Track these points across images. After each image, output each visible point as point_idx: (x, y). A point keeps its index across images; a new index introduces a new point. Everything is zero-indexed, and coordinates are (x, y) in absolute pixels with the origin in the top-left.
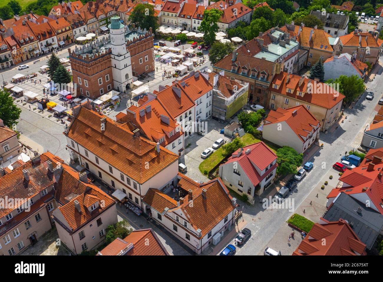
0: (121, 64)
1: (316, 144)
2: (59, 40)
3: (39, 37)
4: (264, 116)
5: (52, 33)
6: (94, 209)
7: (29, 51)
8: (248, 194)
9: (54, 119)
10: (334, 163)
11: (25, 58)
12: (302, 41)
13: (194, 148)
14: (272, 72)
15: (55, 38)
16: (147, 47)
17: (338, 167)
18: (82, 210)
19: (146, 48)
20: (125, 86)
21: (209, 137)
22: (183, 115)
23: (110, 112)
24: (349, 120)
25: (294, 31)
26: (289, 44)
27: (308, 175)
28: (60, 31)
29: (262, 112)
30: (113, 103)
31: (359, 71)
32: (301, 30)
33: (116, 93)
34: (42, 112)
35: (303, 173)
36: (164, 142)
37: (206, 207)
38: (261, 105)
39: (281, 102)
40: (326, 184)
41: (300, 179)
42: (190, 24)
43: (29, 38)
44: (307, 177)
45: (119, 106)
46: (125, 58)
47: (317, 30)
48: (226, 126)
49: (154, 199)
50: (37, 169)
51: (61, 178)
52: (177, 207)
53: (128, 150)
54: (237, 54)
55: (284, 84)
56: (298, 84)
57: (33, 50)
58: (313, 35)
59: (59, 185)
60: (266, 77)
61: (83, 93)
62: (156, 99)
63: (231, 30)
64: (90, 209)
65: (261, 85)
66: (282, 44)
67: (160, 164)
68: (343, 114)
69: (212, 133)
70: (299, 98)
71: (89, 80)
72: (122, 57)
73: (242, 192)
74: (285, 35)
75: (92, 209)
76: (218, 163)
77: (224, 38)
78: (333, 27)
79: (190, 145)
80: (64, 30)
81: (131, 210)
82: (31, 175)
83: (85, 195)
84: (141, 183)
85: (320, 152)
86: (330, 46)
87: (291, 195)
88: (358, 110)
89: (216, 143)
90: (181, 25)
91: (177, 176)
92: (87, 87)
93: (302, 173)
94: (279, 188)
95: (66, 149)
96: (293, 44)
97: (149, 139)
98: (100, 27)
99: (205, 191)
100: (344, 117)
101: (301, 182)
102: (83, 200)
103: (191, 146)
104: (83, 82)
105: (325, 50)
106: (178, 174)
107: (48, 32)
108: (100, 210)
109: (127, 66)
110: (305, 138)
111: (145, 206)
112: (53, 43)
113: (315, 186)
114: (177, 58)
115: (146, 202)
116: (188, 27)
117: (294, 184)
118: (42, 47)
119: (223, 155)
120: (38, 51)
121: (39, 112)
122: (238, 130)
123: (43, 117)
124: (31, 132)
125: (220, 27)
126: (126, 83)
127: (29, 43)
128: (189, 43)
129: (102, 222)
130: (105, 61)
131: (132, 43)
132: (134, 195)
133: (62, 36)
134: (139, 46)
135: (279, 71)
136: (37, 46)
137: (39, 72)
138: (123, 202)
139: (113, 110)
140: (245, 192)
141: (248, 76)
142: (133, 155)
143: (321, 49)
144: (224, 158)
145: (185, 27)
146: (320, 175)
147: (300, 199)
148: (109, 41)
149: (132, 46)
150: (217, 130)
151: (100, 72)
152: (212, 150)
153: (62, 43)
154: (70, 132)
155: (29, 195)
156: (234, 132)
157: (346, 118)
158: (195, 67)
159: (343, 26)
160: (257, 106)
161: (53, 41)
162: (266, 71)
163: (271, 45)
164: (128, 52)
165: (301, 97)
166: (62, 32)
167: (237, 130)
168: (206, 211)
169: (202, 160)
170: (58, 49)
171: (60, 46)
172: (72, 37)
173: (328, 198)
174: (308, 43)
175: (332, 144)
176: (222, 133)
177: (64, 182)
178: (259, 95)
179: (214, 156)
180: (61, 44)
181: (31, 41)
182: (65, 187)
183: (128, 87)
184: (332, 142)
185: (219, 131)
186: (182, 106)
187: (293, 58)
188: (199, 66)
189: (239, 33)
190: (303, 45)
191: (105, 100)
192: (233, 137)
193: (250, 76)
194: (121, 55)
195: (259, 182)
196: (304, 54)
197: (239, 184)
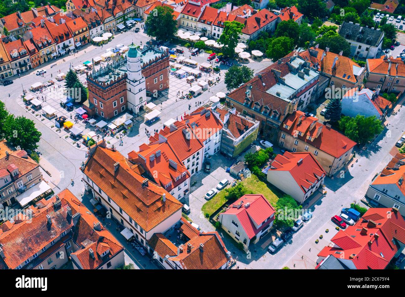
0: (136, 90)
1: (320, 190)
2: (76, 42)
3: (57, 40)
4: (271, 155)
5: (69, 35)
6: (105, 254)
7: (47, 54)
8: (243, 244)
9: (71, 141)
10: (333, 215)
11: (42, 61)
12: (324, 67)
13: (199, 187)
14: (285, 112)
15: (72, 40)
16: (163, 67)
17: (336, 220)
18: (96, 256)
19: (161, 68)
20: (139, 109)
21: (215, 176)
22: (191, 157)
23: (123, 137)
24: (359, 164)
25: (316, 57)
26: (308, 74)
27: (306, 225)
28: (77, 33)
29: (270, 151)
30: (126, 127)
31: (380, 110)
32: (325, 55)
33: (130, 117)
34: (59, 131)
35: (301, 224)
36: (171, 186)
37: (202, 260)
38: (271, 142)
39: (291, 142)
40: (321, 238)
41: (296, 230)
42: (209, 30)
43: (47, 41)
44: (303, 227)
45: (131, 131)
46: (140, 83)
47: (342, 57)
48: (233, 166)
49: (158, 244)
50: (58, 212)
51: (78, 223)
52: (177, 256)
53: (137, 198)
54: (252, 87)
55: (296, 126)
56: (309, 128)
57: (51, 53)
58: (336, 62)
59: (76, 229)
60: (277, 116)
61: (98, 113)
62: (166, 142)
63: (253, 42)
64: (102, 256)
65: (272, 122)
66: (301, 75)
67: (165, 212)
68: (354, 156)
69: (218, 171)
70: (309, 142)
71: (105, 104)
72: (138, 83)
73: (239, 240)
74: (305, 63)
75: (104, 254)
76: (220, 206)
77: (244, 51)
78: (365, 43)
79: (195, 183)
80: (81, 31)
81: (136, 249)
82: (53, 218)
83: (98, 243)
84: (147, 231)
85: (322, 200)
86: (354, 77)
87: (286, 246)
88: (372, 152)
89: (221, 183)
90: (201, 30)
91: (180, 220)
92: (103, 108)
93: (299, 224)
94: (275, 238)
95: (82, 181)
96: (313, 74)
97: (157, 183)
98: (117, 25)
99: (202, 246)
100: (355, 159)
101: (298, 233)
102: (96, 247)
103: (196, 185)
104: (98, 104)
105: (347, 80)
106: (181, 219)
107: (65, 34)
108: (110, 256)
109: (141, 91)
110: (307, 190)
111: (149, 248)
112: (69, 45)
113: (310, 238)
114: (193, 74)
115: (150, 245)
116: (208, 33)
117: (290, 235)
118: (59, 50)
119: (226, 197)
120: (55, 54)
121: (57, 131)
122: (244, 171)
123: (60, 137)
124: (49, 154)
125: (241, 38)
126: (140, 106)
127: (47, 47)
128: (207, 52)
129: (111, 264)
130: (120, 85)
131: (147, 66)
132: (140, 238)
133: (78, 37)
134: (155, 67)
135: (292, 111)
136: (54, 49)
137: (56, 79)
138: (130, 240)
139: (126, 135)
140: (241, 241)
141: (260, 112)
142: (141, 203)
143: (343, 78)
144: (227, 200)
145: (204, 33)
146: (317, 227)
147: (292, 252)
148: (125, 60)
149: (148, 68)
150: (223, 167)
151: (115, 95)
152: (216, 191)
153: (78, 44)
154: (86, 169)
155: (51, 237)
156: (240, 172)
157: (357, 161)
158: (210, 86)
159: (376, 42)
160: (267, 142)
161: (70, 43)
162: (279, 110)
163: (290, 75)
164: (143, 78)
165: (310, 141)
166: (79, 33)
167: (242, 170)
168: (202, 263)
169: (206, 201)
170: (74, 50)
171: (76, 47)
172: (89, 37)
173: (318, 256)
174: (331, 69)
175: (336, 192)
176: (228, 171)
177: (81, 227)
178: (269, 131)
179: (217, 198)
180: (78, 46)
181: (49, 44)
182: (81, 231)
183: (141, 109)
184: (337, 190)
185: (225, 169)
186: (190, 149)
187: (312, 90)
188: (214, 85)
189: (261, 46)
190: (325, 71)
191: (118, 124)
192: (237, 178)
193: (262, 113)
194: (136, 81)
195: (254, 235)
196: (324, 82)
197: (236, 233)
